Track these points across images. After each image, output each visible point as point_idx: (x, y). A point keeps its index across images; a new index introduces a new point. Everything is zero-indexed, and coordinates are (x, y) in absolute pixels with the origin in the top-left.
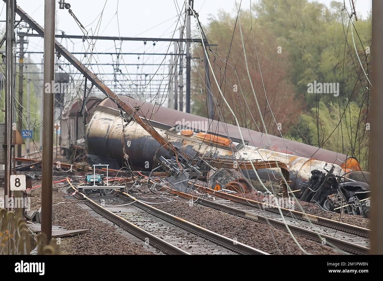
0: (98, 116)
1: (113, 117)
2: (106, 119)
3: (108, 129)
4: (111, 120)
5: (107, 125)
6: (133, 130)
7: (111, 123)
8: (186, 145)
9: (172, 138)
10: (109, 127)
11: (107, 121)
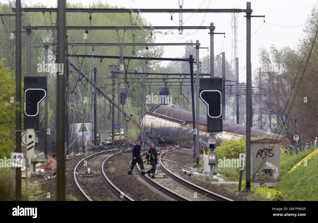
0: (146, 117)
1: (154, 117)
2: (151, 118)
3: (152, 124)
4: (153, 119)
5: (151, 121)
6: (164, 124)
7: (153, 121)
8: (191, 131)
9: (184, 128)
10: (152, 122)
11: (151, 119)
